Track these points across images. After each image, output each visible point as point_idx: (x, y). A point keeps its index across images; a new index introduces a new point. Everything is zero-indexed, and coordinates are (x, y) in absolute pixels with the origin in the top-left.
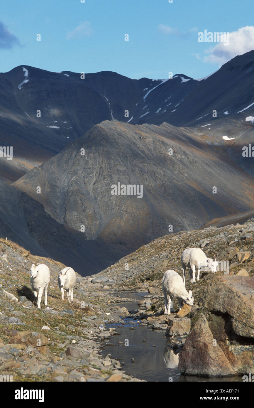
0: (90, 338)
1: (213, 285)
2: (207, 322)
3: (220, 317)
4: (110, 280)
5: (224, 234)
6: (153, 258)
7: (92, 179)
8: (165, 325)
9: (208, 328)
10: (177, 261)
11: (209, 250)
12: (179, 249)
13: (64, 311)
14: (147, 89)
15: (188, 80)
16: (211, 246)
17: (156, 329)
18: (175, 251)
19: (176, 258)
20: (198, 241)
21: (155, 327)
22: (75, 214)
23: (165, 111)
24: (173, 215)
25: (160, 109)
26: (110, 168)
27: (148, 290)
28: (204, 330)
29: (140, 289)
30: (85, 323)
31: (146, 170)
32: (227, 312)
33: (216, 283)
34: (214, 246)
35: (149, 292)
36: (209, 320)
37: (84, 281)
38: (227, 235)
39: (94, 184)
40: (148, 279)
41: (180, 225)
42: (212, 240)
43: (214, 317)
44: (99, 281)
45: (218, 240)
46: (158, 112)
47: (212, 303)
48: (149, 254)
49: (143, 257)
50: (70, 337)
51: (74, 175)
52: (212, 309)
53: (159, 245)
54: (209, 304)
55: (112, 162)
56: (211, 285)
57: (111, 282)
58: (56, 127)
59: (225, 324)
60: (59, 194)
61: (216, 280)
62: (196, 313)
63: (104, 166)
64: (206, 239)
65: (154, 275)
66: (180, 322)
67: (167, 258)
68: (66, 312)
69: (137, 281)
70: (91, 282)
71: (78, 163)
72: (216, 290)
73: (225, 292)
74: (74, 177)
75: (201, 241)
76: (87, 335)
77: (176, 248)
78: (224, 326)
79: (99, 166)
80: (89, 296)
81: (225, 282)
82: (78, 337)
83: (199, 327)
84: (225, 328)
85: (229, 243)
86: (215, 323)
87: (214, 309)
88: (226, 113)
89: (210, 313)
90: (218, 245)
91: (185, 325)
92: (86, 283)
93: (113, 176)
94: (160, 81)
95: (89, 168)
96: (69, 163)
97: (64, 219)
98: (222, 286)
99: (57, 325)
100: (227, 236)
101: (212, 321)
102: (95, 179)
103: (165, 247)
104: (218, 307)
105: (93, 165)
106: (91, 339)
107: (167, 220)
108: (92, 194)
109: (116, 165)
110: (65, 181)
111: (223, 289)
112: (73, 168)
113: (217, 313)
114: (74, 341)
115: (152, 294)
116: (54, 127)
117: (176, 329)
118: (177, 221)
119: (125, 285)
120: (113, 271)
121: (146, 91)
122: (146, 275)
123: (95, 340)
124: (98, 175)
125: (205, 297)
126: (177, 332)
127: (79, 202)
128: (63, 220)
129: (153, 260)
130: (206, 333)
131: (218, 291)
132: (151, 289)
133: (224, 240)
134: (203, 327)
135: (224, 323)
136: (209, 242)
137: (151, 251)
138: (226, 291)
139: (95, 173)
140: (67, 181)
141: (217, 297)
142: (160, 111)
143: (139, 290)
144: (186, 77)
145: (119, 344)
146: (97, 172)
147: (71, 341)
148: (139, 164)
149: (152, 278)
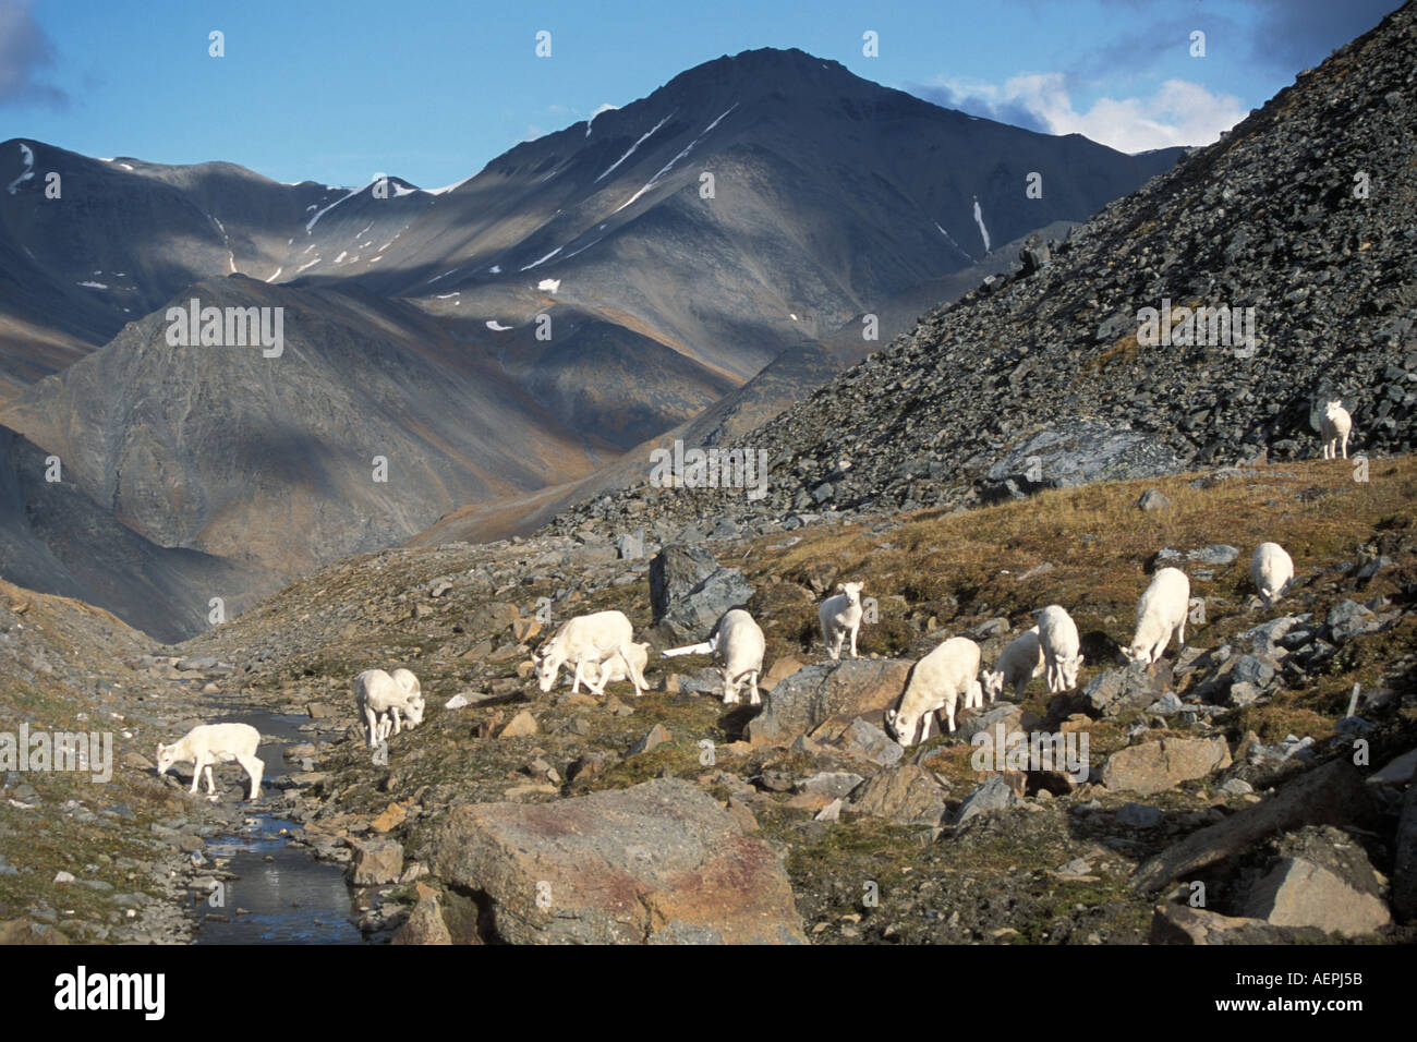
0: (170, 893)
1: (453, 826)
2: (438, 909)
3: (468, 898)
4: (221, 664)
5: (486, 568)
6: (322, 614)
7: (184, 407)
8: (344, 850)
9: (441, 922)
10: (377, 629)
11: (450, 604)
12: (382, 598)
13: (109, 808)
14: (315, 207)
15: (410, 191)
16: (454, 597)
17: (324, 858)
18: (372, 603)
19: (374, 619)
20: (425, 582)
21: (323, 854)
22: (142, 487)
23: (356, 259)
24: (372, 497)
25: (344, 254)
26: (226, 385)
27: (308, 709)
28: (431, 927)
29: (289, 703)
30: (158, 843)
31: (310, 392)
32: (483, 889)
33: (460, 821)
34: (462, 597)
35: (311, 716)
36: (443, 903)
37: (159, 666)
38: (492, 570)
39: (187, 420)
40: (309, 673)
41: (387, 517)
42: (457, 582)
43: (454, 897)
44: (194, 665)
45: (472, 581)
46: (339, 260)
47: (451, 867)
48: (312, 600)
49: (298, 607)
50: (121, 898)
51: (140, 397)
52: (450, 881)
53: (336, 579)
54: (444, 868)
55: (231, 369)
56: (449, 827)
57: (224, 669)
58: (99, 286)
59: (480, 915)
60: (103, 440)
61: (461, 815)
62: (415, 828)
63: (210, 378)
64: (443, 578)
65: (322, 665)
66: (378, 855)
67: (353, 618)
68: (112, 810)
69: (283, 675)
70: (177, 667)
71: (151, 371)
72: (461, 838)
73: (479, 845)
74: (140, 403)
75: (432, 583)
76: (162, 885)
77: (374, 594)
78: (475, 919)
79: (201, 379)
80: (170, 731)
81: (480, 821)
82: (140, 895)
83: (420, 920)
84: (478, 923)
85: (495, 591)
86: (456, 911)
87: (454, 881)
88: (496, 270)
89: (445, 888)
90: (472, 593)
91: (390, 861)
92: (163, 670)
93: (233, 402)
94: (345, 192)
95: (177, 383)
96: (129, 369)
97: (114, 497)
98: (475, 829)
99: (92, 860)
100: (490, 574)
101: (449, 905)
102: (189, 408)
103: (349, 585)
104: (463, 877)
105: (185, 377)
106: (172, 899)
107: (356, 506)
108: (183, 443)
109: (239, 378)
110: (117, 410)
111: (476, 837)
112: (138, 381)
113: (462, 890)
114: (131, 913)
115: (316, 720)
116: (93, 284)
117: (370, 871)
118: (380, 510)
119: (254, 685)
120: (228, 636)
121: (314, 212)
122: (305, 663)
123: (181, 902)
124: (196, 399)
125: (435, 853)
126: (371, 877)
127: (152, 458)
128: (111, 500)
129: (322, 619)
130: (437, 934)
131: (464, 840)
132: (315, 707)
133: (485, 582)
134: (428, 919)
135: (476, 911)
136: (450, 585)
137: (317, 592)
138: (482, 841)
139: (190, 393)
140: (123, 410)
141: (461, 855)
142: (344, 259)
143: (287, 707)
144: (405, 185)
145: (238, 914)
146: (194, 393)
147: (124, 913)
148: (293, 378)
149: (318, 670)
